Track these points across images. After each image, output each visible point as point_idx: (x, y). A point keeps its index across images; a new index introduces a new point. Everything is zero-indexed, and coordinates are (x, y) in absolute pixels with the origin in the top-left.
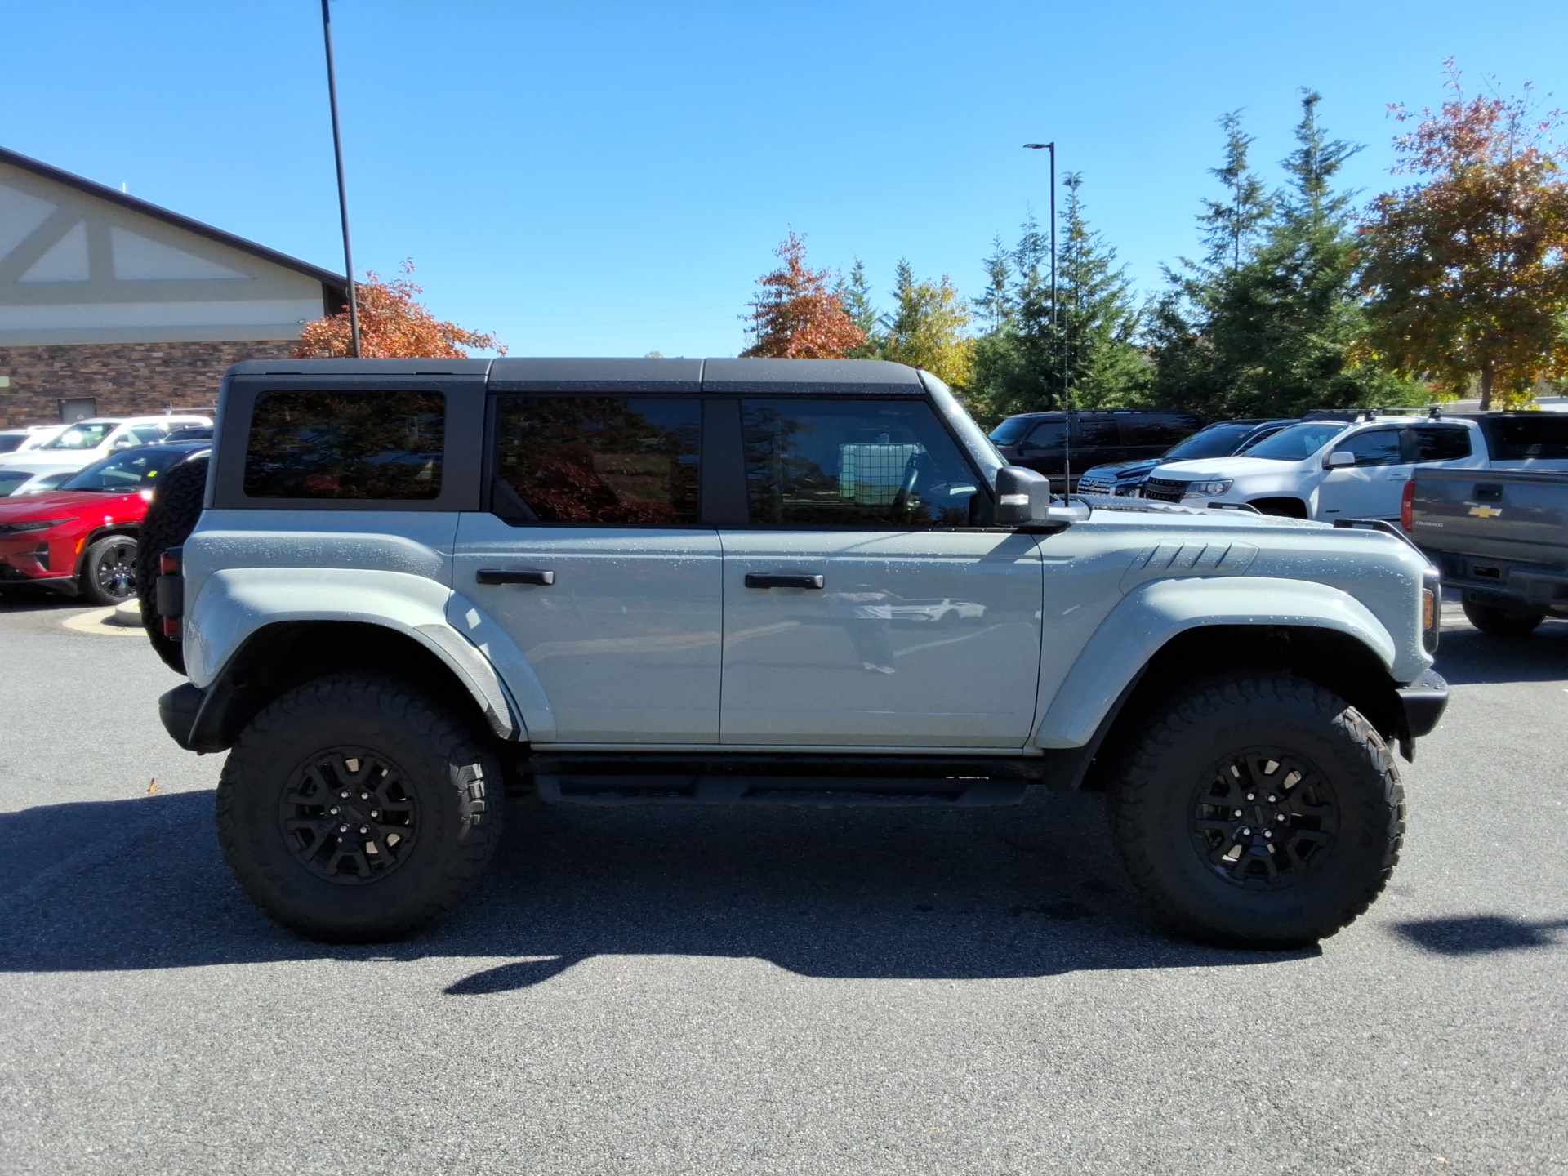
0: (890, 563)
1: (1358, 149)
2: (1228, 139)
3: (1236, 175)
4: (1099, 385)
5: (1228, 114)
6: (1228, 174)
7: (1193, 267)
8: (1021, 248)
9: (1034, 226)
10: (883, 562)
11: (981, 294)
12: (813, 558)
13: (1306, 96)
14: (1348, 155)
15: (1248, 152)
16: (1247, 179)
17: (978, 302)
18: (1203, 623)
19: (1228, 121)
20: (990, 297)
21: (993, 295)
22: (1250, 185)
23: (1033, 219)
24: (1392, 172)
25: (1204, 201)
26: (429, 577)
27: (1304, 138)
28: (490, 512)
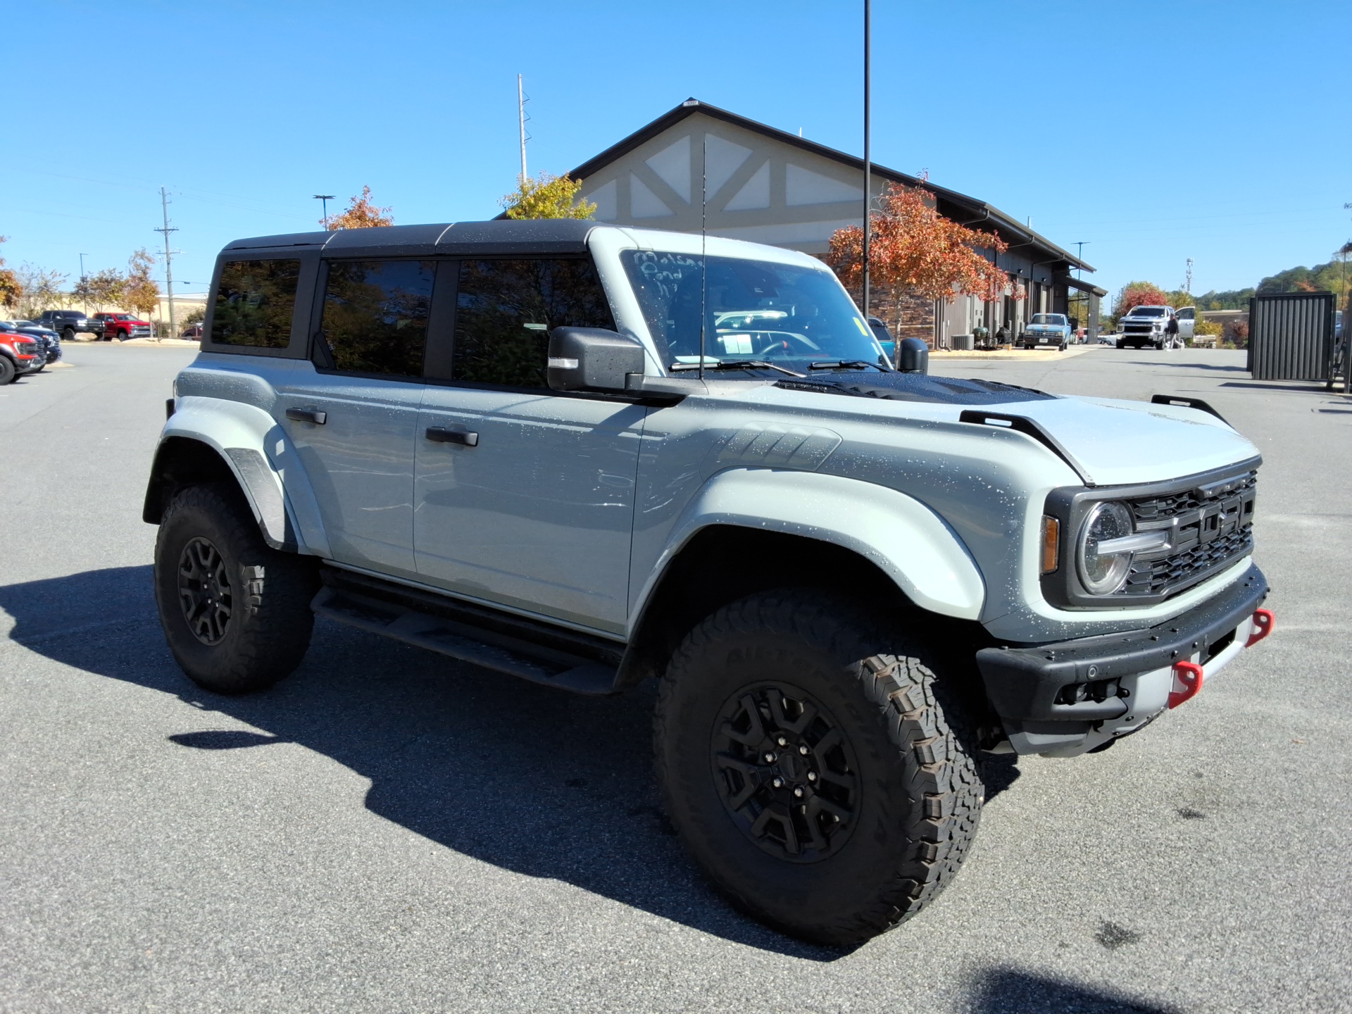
0: (526, 426)
10: (519, 425)
12: (474, 416)
18: (717, 521)
26: (267, 411)
28: (311, 361)
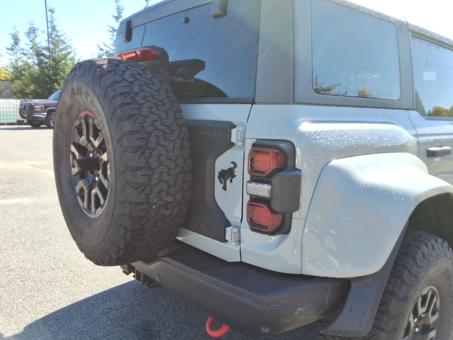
2: (116, 7)
3: (119, 19)
6: (117, 18)
7: (107, 46)
8: (28, 31)
9: (33, 24)
11: (9, 46)
15: (123, 12)
17: (8, 49)
20: (13, 47)
21: (14, 47)
23: (33, 21)
25: (109, 26)
28: (416, 110)
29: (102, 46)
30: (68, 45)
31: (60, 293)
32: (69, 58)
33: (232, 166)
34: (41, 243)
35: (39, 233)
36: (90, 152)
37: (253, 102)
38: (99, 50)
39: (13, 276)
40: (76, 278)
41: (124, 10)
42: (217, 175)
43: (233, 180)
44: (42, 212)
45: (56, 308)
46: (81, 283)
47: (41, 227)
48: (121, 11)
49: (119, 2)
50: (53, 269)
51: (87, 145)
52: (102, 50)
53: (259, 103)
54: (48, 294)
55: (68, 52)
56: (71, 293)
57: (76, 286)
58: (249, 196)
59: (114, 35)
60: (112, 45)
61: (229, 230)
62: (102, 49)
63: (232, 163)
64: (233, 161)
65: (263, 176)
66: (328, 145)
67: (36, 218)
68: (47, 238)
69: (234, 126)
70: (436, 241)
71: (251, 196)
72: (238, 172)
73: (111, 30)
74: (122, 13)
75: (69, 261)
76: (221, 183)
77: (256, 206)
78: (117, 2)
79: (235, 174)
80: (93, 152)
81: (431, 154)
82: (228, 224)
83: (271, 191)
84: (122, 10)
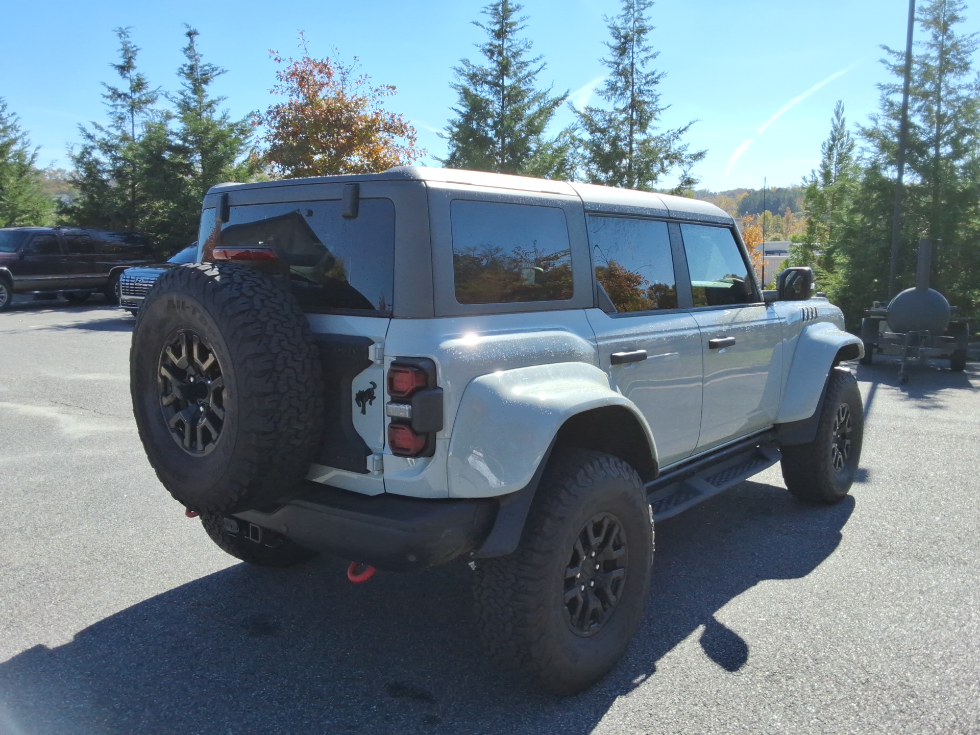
1: (223, 72)
2: (121, 46)
3: (128, 71)
4: (14, 208)
5: (121, 28)
6: (124, 69)
7: (101, 129)
13: (187, 30)
14: (217, 75)
15: (136, 57)
16: (137, 75)
19: (122, 33)
22: (139, 80)
24: (271, 92)
25: (104, 84)
27: (190, 57)
28: (598, 308)
29: (91, 130)
30: (9, 124)
31: (112, 593)
32: (12, 152)
33: (371, 386)
34: (50, 527)
35: (41, 514)
36: (191, 376)
37: (391, 317)
38: (84, 138)
39: (24, 576)
40: (132, 572)
41: (138, 52)
42: (354, 397)
43: (373, 402)
44: (31, 479)
45: (113, 610)
46: (142, 578)
47: (40, 504)
48: (133, 55)
49: (128, 37)
50: (88, 563)
51: (188, 367)
52: (90, 137)
53: (397, 318)
54: (92, 595)
55: (11, 140)
56: (130, 591)
57: (134, 582)
58: (390, 418)
59: (118, 105)
60: (113, 126)
61: (370, 458)
62: (92, 134)
63: (371, 383)
64: (372, 381)
65: (403, 396)
66: (472, 360)
67: (23, 490)
68: (57, 519)
69: (372, 343)
70: (608, 460)
71: (393, 418)
72: (378, 392)
73: (110, 93)
74: (135, 60)
75: (110, 550)
76: (360, 406)
77: (398, 428)
78: (123, 35)
79: (374, 395)
80: (194, 376)
81: (615, 361)
82: (370, 452)
83: (412, 412)
84: (134, 53)
